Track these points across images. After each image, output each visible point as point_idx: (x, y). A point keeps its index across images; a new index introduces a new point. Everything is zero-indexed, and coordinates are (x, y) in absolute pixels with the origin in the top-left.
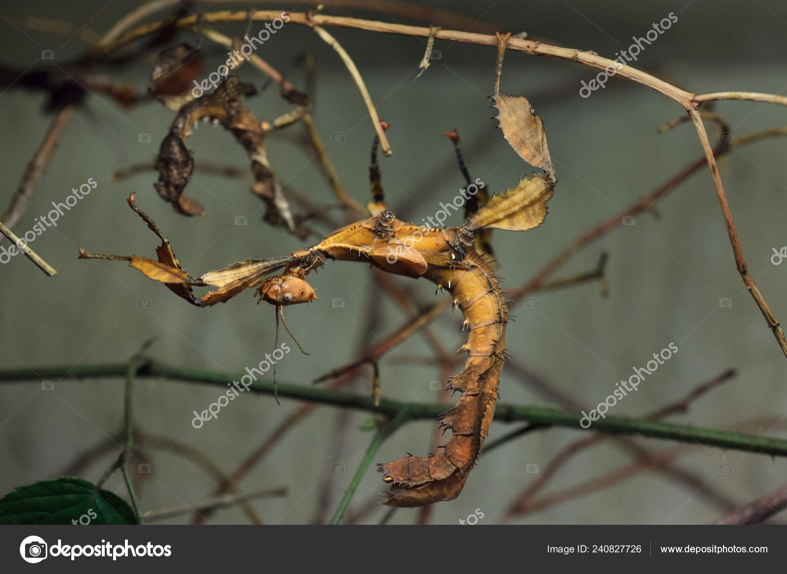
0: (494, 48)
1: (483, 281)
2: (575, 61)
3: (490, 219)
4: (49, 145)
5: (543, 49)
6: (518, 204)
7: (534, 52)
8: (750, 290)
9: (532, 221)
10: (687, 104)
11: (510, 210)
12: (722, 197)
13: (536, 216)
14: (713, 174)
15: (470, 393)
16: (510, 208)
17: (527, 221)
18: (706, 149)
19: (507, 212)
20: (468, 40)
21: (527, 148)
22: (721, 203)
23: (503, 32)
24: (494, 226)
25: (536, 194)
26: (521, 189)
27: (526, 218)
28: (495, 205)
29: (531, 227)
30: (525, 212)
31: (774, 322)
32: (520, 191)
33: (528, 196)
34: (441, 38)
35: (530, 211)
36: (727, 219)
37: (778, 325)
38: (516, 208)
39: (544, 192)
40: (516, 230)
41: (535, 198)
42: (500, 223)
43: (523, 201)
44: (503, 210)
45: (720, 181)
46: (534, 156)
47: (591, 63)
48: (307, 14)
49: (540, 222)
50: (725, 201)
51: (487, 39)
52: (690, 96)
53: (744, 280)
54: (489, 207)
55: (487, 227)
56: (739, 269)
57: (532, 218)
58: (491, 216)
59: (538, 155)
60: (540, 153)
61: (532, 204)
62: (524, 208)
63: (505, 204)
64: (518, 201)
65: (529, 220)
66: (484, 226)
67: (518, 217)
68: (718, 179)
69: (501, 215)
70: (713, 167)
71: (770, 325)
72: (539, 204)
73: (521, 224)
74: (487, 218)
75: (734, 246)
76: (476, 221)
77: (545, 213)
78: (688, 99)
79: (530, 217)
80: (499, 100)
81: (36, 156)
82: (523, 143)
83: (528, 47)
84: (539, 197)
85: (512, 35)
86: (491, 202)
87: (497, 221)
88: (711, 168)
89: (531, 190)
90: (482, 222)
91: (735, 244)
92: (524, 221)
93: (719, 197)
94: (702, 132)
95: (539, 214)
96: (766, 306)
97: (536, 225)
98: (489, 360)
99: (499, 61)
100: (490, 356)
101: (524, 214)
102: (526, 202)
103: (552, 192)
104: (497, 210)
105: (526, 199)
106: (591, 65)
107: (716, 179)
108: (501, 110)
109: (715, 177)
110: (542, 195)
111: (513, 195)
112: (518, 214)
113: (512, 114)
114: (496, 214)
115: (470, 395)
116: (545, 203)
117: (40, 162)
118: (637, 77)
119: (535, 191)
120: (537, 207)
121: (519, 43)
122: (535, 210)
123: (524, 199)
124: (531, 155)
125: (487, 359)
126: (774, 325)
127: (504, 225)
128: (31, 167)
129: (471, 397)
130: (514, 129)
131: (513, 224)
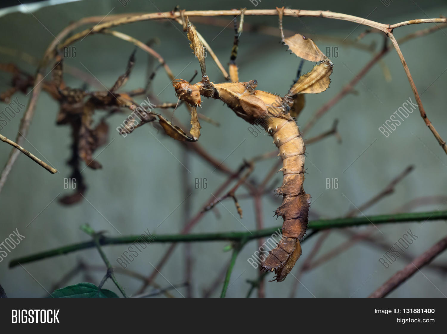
0: (276, 16)
1: (295, 130)
2: (321, 17)
3: (300, 89)
4: (31, 107)
5: (303, 13)
6: (314, 79)
7: (298, 15)
8: (429, 126)
9: (323, 87)
10: (386, 31)
11: (310, 83)
12: (410, 77)
13: (325, 84)
14: (404, 66)
15: (292, 195)
16: (310, 82)
17: (320, 88)
18: (399, 53)
19: (309, 84)
20: (261, 14)
21: (311, 56)
22: (410, 81)
23: (280, 7)
24: (303, 92)
25: (323, 73)
26: (315, 71)
27: (319, 86)
28: (302, 81)
29: (323, 90)
30: (318, 83)
31: (442, 142)
32: (314, 72)
33: (319, 74)
34: (247, 14)
35: (321, 82)
36: (414, 89)
37: (445, 143)
38: (314, 82)
39: (327, 71)
40: (315, 93)
41: (323, 75)
42: (306, 90)
43: (316, 77)
44: (307, 83)
45: (408, 69)
46: (316, 58)
47: (330, 17)
48: (171, 12)
49: (327, 87)
50: (412, 79)
51: (271, 12)
52: (387, 26)
53: (425, 121)
54: (299, 83)
55: (300, 93)
56: (422, 115)
57: (323, 86)
58: (301, 87)
59: (318, 56)
60: (318, 55)
61: (322, 78)
62: (318, 81)
63: (308, 80)
64: (314, 77)
65: (321, 87)
66: (298, 93)
67: (315, 86)
68: (407, 68)
69: (306, 86)
70: (404, 62)
71: (440, 144)
72: (325, 78)
73: (317, 90)
74: (299, 89)
75: (419, 103)
76: (293, 91)
77: (329, 82)
78: (386, 28)
79: (321, 85)
80: (285, 41)
81: (25, 115)
82: (307, 54)
83: (295, 13)
84: (325, 74)
85: (284, 8)
86: (300, 79)
87: (304, 89)
88: (403, 63)
89: (320, 71)
90: (296, 91)
91: (419, 102)
92: (319, 88)
93: (408, 78)
94: (396, 44)
95: (326, 83)
96: (438, 134)
97: (325, 89)
98: (299, 176)
99: (280, 22)
100: (300, 173)
101: (318, 84)
102: (319, 78)
103: (332, 70)
104: (303, 84)
105: (318, 76)
106: (330, 18)
107: (406, 68)
108: (289, 45)
109: (405, 67)
110: (326, 73)
111: (311, 74)
112: (315, 85)
113: (295, 44)
114: (303, 86)
115: (292, 196)
116: (329, 77)
117: (28, 117)
118: (356, 20)
119: (322, 71)
120: (325, 79)
121: (289, 12)
122: (324, 81)
123: (317, 76)
124: (314, 58)
125: (298, 175)
126: (443, 143)
127: (308, 91)
128: (23, 121)
129: (293, 197)
130: (300, 50)
131: (313, 90)
